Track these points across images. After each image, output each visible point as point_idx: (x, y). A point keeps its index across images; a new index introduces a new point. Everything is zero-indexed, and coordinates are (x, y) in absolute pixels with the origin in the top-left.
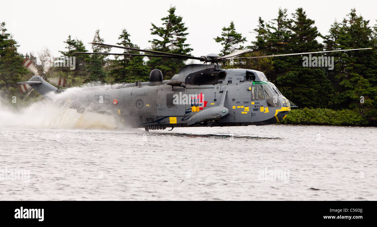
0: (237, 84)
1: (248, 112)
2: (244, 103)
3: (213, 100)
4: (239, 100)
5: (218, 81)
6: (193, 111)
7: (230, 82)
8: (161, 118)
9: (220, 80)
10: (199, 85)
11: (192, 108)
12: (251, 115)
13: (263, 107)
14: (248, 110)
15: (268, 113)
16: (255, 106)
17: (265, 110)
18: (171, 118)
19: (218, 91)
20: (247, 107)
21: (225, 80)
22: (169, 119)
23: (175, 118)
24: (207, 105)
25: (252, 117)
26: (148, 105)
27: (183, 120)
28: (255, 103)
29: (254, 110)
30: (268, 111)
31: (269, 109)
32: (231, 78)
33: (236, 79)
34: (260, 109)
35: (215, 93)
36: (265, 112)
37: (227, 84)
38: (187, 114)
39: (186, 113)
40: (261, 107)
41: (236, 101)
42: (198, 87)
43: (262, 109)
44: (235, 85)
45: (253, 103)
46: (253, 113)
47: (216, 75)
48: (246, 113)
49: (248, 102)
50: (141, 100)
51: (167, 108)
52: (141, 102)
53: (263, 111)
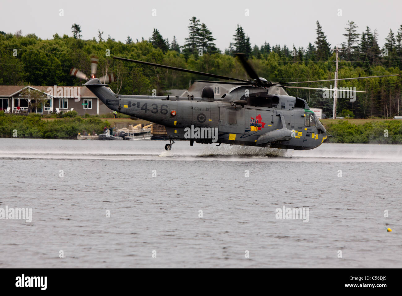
0: (290, 110)
1: (301, 137)
2: (298, 128)
3: (271, 122)
4: (293, 125)
5: (273, 105)
6: (251, 130)
7: (283, 107)
8: (222, 133)
9: (275, 104)
10: (256, 107)
11: (251, 127)
12: (303, 140)
13: (314, 134)
14: (301, 135)
15: (317, 140)
16: (308, 132)
17: (315, 137)
18: (231, 135)
19: (274, 114)
20: (300, 132)
21: (279, 104)
22: (229, 135)
23: (235, 135)
24: (264, 126)
25: (304, 142)
26: (211, 120)
27: (241, 138)
28: (308, 129)
29: (307, 135)
30: (318, 138)
31: (318, 136)
32: (284, 104)
33: (289, 105)
34: (311, 135)
35: (272, 116)
36: (315, 139)
37: (281, 109)
38: (246, 133)
39: (246, 131)
40: (312, 134)
41: (291, 125)
42: (254, 107)
43: (313, 136)
44: (288, 110)
45: (306, 129)
46: (305, 138)
47: (270, 99)
48: (299, 137)
49: (301, 128)
50: (203, 115)
51: (228, 125)
52: (203, 116)
53: (314, 138)
